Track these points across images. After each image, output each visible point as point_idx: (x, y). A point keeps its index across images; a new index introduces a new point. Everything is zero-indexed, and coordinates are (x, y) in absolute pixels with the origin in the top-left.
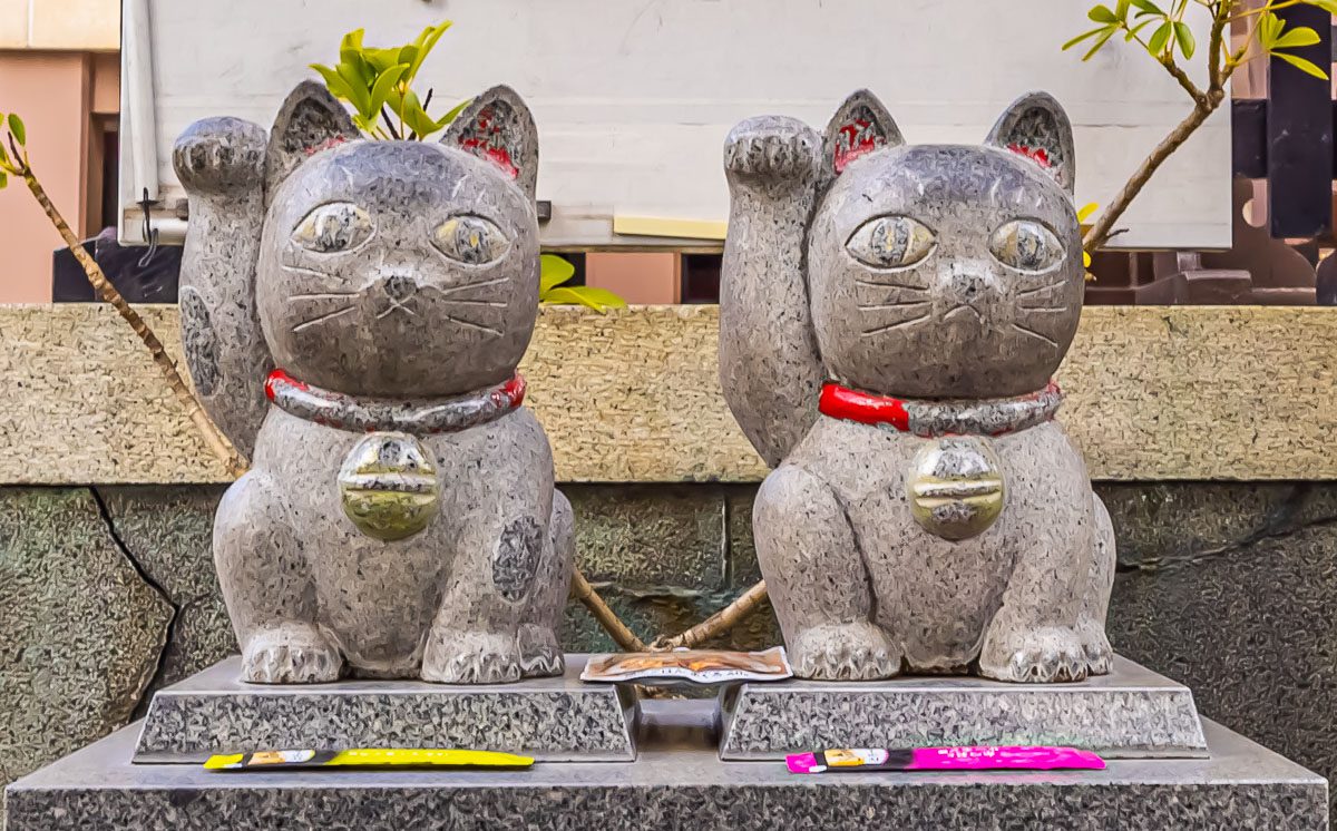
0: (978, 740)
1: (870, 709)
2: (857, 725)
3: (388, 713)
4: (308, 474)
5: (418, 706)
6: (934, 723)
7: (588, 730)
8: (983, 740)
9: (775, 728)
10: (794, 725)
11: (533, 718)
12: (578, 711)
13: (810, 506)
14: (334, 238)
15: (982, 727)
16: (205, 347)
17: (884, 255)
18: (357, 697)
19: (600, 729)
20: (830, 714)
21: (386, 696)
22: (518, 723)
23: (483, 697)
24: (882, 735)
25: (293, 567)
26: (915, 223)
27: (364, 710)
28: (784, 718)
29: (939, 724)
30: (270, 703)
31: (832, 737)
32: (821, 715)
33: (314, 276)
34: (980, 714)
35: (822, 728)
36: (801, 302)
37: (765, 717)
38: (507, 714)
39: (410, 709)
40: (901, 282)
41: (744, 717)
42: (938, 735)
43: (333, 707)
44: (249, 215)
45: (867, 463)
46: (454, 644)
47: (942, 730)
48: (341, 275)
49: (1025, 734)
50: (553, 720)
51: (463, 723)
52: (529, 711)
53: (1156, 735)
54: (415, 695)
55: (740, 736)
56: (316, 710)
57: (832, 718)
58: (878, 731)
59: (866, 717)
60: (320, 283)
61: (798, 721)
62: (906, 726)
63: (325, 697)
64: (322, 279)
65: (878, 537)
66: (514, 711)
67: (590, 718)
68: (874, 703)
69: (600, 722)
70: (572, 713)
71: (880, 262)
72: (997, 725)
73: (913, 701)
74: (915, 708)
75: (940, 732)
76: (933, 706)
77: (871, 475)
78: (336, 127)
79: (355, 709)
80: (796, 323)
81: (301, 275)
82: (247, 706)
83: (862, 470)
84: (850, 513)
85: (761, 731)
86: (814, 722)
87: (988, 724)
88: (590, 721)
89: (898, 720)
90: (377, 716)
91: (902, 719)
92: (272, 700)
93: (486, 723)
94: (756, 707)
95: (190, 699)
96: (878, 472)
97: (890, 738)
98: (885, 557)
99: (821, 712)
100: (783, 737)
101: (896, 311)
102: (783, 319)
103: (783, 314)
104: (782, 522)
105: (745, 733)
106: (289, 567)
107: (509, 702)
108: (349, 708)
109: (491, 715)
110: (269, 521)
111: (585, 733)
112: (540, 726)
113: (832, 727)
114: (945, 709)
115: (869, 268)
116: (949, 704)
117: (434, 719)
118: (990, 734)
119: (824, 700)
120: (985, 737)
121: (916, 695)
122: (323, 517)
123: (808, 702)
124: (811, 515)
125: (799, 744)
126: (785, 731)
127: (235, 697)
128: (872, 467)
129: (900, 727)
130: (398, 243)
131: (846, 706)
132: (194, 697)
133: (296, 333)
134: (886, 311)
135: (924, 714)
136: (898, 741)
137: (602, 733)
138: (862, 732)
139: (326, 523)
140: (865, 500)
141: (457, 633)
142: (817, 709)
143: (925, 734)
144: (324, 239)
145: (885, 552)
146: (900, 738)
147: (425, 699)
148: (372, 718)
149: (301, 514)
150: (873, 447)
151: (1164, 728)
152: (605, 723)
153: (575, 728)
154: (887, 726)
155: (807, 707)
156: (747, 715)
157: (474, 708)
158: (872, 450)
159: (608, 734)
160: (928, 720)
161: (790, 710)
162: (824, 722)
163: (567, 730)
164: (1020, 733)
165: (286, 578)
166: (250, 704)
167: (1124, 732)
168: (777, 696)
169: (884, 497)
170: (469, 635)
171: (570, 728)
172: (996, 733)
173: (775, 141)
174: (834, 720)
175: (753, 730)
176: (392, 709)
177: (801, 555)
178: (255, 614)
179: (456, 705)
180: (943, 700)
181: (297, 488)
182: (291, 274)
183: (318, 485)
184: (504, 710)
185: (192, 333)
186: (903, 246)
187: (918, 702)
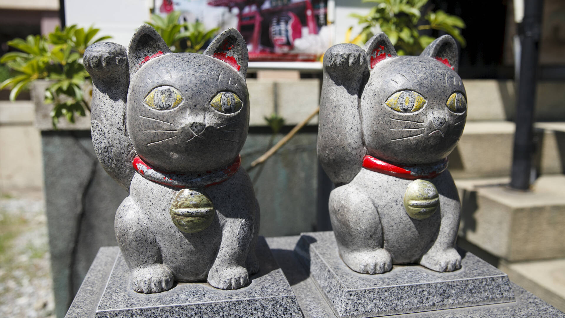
0: (435, 303)
1: (395, 294)
2: (391, 301)
3: (200, 312)
4: (156, 206)
5: (213, 309)
6: (419, 297)
7: (285, 313)
8: (437, 302)
9: (360, 305)
10: (367, 303)
11: (262, 309)
12: (281, 305)
13: (364, 208)
14: (164, 104)
15: (437, 297)
16: (105, 148)
17: (404, 107)
18: (186, 306)
19: (290, 312)
20: (380, 298)
21: (199, 305)
22: (256, 312)
23: (240, 302)
24: (401, 304)
25: (151, 243)
26: (418, 94)
27: (190, 312)
28: (363, 301)
29: (421, 298)
30: (148, 312)
31: (382, 306)
32: (378, 299)
33: (155, 121)
34: (436, 292)
35: (378, 304)
36: (358, 123)
37: (356, 301)
38: (251, 309)
39: (209, 310)
40: (411, 119)
41: (348, 302)
42: (420, 302)
43: (176, 312)
44: (121, 88)
45: (387, 190)
46: (223, 273)
47: (422, 300)
48: (169, 121)
49: (452, 298)
50: (270, 310)
51: (233, 314)
52: (260, 307)
53: (497, 294)
54: (211, 303)
55: (346, 310)
56: (169, 314)
57: (381, 299)
58: (399, 303)
59: (394, 298)
60: (159, 125)
61: (368, 302)
62: (409, 300)
63: (172, 307)
64: (159, 123)
65: (390, 219)
66: (254, 307)
67: (286, 308)
68: (397, 291)
69: (290, 309)
70: (278, 306)
71: (402, 111)
72: (442, 296)
73: (411, 289)
74: (412, 292)
75: (421, 301)
76: (419, 290)
77: (389, 195)
78: (159, 48)
79: (186, 312)
80: (357, 132)
81: (149, 121)
82: (138, 314)
83: (385, 193)
84: (379, 210)
85: (354, 307)
86: (375, 301)
87: (439, 296)
88: (286, 309)
89: (406, 297)
90: (196, 314)
91: (407, 297)
92: (149, 310)
93: (242, 314)
94: (352, 297)
95: (112, 313)
96: (392, 194)
97: (403, 305)
98: (392, 226)
99: (377, 297)
100: (363, 309)
101: (408, 132)
102: (352, 130)
103: (352, 128)
104: (352, 214)
105: (348, 308)
106: (149, 244)
107: (251, 304)
108: (183, 311)
109: (245, 310)
110: (140, 226)
111: (284, 314)
112: (266, 313)
113: (381, 303)
114: (424, 291)
115: (397, 113)
116: (424, 289)
117: (220, 314)
118: (440, 300)
119: (378, 292)
120: (438, 301)
121: (412, 286)
122: (164, 225)
123: (372, 293)
124: (365, 212)
125: (370, 311)
126: (364, 306)
127: (132, 310)
128: (389, 192)
129: (407, 300)
130: (195, 106)
131: (386, 294)
132: (114, 312)
133: (148, 146)
134: (404, 131)
135: (415, 294)
136: (406, 306)
137: (291, 314)
138: (393, 303)
139: (166, 227)
140: (386, 205)
141: (223, 268)
142: (376, 296)
143: (416, 302)
144: (160, 104)
145: (392, 224)
146: (407, 304)
147: (216, 305)
148: (194, 315)
149: (153, 222)
150: (389, 184)
151: (500, 291)
152: (292, 309)
153: (280, 312)
154: (402, 300)
155: (372, 295)
156: (349, 301)
157: (237, 307)
158: (389, 185)
159: (294, 314)
160: (417, 296)
161: (365, 297)
162: (378, 301)
163: (277, 314)
164: (451, 298)
165: (148, 248)
166: (139, 313)
167: (486, 294)
168: (360, 292)
169: (394, 204)
170: (229, 269)
171: (278, 312)
172: (442, 299)
173: (353, 55)
174: (382, 300)
175: (351, 307)
176: (202, 311)
177: (361, 227)
178: (136, 262)
179: (229, 306)
180: (422, 288)
181: (151, 211)
182: (144, 120)
183: (161, 211)
184: (250, 307)
185: (98, 141)
186: (412, 104)
187: (413, 289)
